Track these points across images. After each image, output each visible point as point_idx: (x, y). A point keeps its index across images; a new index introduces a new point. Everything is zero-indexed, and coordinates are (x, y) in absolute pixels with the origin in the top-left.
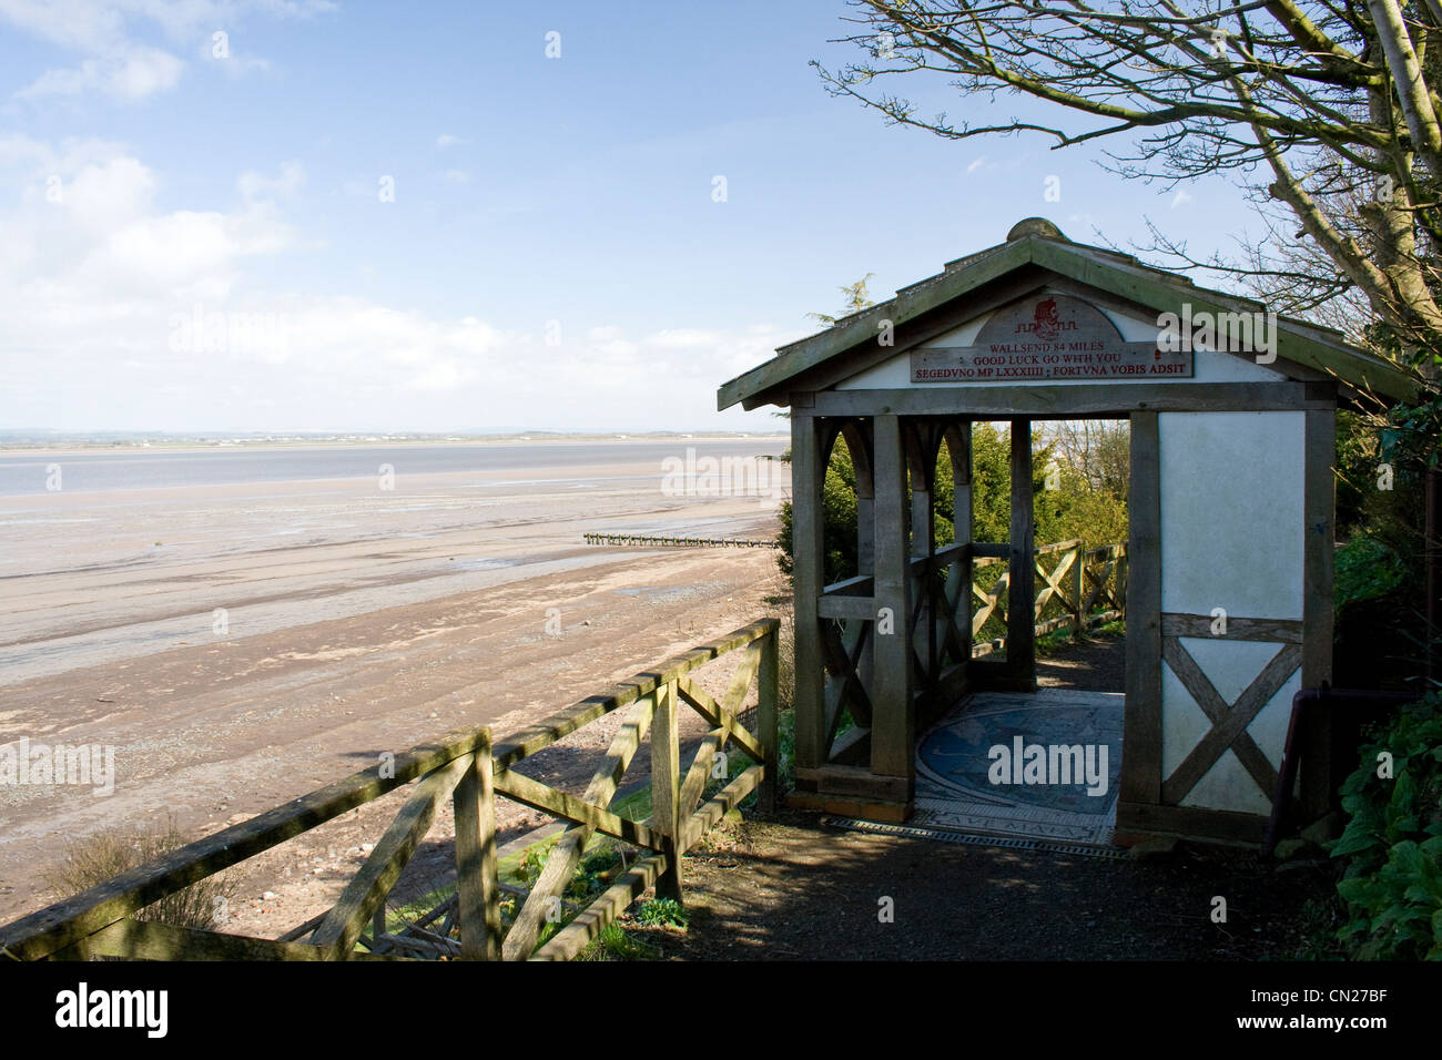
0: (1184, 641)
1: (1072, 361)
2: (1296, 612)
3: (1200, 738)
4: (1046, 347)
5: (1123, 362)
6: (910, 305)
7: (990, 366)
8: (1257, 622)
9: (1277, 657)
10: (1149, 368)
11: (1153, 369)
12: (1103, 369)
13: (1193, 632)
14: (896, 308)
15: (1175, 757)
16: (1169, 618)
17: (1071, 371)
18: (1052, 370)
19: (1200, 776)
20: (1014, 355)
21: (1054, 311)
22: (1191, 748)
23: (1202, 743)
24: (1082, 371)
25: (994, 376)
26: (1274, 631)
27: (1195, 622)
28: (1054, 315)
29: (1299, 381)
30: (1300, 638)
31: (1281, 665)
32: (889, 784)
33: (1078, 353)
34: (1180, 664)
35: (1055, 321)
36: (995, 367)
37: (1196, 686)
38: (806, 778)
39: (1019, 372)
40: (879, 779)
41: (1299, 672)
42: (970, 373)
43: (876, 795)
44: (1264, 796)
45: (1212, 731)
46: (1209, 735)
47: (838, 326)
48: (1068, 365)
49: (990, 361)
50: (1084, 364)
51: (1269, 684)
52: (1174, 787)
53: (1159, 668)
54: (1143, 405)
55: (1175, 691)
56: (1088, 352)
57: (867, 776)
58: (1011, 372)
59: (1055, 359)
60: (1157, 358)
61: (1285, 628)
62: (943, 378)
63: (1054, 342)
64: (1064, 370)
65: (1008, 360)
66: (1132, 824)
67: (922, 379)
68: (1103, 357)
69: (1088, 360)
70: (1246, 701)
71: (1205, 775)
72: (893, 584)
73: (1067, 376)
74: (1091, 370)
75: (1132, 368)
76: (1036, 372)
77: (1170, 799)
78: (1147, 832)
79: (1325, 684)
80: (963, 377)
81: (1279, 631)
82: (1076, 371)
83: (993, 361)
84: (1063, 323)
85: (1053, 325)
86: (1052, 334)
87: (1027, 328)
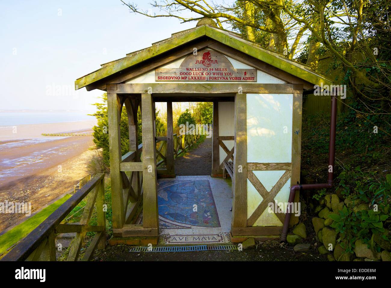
0: (254, 172)
1: (216, 75)
2: (289, 160)
3: (259, 203)
4: (207, 69)
5: (233, 76)
6: (158, 49)
8: (277, 164)
9: (283, 175)
10: (242, 78)
11: (244, 78)
12: (227, 78)
13: (257, 168)
14: (152, 50)
15: (251, 211)
16: (250, 164)
17: (215, 78)
18: (209, 78)
19: (259, 216)
20: (195, 72)
21: (210, 56)
22: (256, 207)
23: (260, 205)
24: (219, 78)
25: (187, 79)
26: (282, 167)
27: (258, 165)
28: (209, 58)
29: (291, 84)
30: (291, 168)
31: (285, 177)
32: (150, 231)
33: (218, 72)
34: (253, 180)
35: (210, 60)
36: (188, 76)
37: (258, 186)
38: (117, 232)
39: (197, 78)
40: (147, 229)
41: (290, 179)
42: (179, 78)
43: (145, 235)
44: (279, 220)
45: (263, 201)
46: (262, 202)
47: (128, 56)
48: (214, 76)
49: (186, 74)
50: (220, 76)
51: (281, 184)
52: (251, 221)
53: (246, 181)
54: (241, 91)
55: (251, 189)
56: (222, 72)
57: (142, 229)
58: (194, 78)
59: (210, 74)
60: (245, 75)
61: (286, 165)
62: (168, 80)
63: (210, 68)
64: (213, 78)
65: (192, 73)
66: (237, 235)
67: (160, 80)
68: (227, 74)
69: (222, 75)
70: (274, 191)
71: (261, 215)
72: (150, 157)
73: (214, 80)
74: (222, 78)
75: (236, 78)
76: (203, 78)
77: (249, 224)
78: (243, 237)
79: (298, 183)
80: (176, 80)
81: (284, 167)
82: (217, 78)
83: (187, 74)
84: (213, 61)
85: (209, 61)
86: (209, 65)
87: (200, 62)
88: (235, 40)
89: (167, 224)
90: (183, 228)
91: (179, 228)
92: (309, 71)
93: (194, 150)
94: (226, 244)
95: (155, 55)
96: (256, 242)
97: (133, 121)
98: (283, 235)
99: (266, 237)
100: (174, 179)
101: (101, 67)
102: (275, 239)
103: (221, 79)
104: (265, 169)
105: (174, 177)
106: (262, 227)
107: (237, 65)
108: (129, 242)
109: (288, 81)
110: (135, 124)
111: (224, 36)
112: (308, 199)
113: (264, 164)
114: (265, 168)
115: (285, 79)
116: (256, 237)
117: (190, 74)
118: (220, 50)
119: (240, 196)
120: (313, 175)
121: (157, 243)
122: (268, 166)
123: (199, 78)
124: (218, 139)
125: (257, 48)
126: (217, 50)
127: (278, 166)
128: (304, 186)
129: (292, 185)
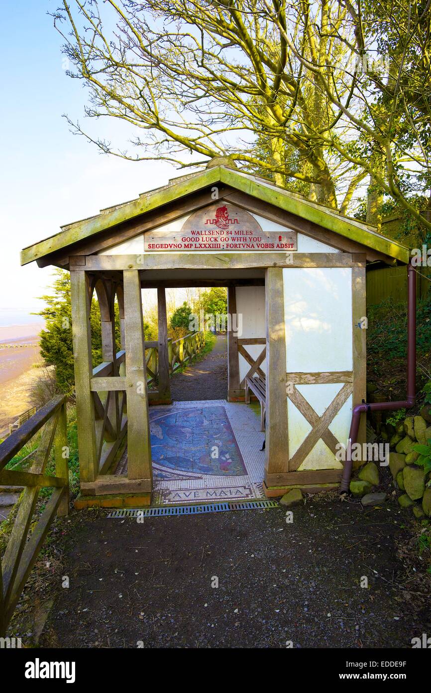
0: (298, 387)
1: (236, 240)
2: (349, 367)
3: (307, 435)
4: (222, 232)
5: (263, 242)
6: (148, 202)
7: (191, 242)
8: (332, 373)
9: (341, 390)
10: (275, 245)
11: (278, 246)
12: (253, 245)
13: (302, 381)
14: (139, 204)
15: (293, 448)
16: (291, 375)
17: (236, 246)
18: (225, 246)
19: (307, 454)
20: (205, 237)
21: (226, 213)
22: (302, 441)
23: (308, 437)
24: (241, 246)
25: (193, 248)
26: (340, 377)
27: (303, 376)
29: (349, 253)
30: (352, 379)
31: (343, 394)
32: (140, 484)
33: (239, 236)
34: (296, 399)
36: (194, 243)
37: (304, 409)
38: (87, 488)
39: (207, 246)
40: (134, 481)
41: (351, 396)
42: (180, 246)
43: (132, 492)
45: (312, 430)
46: (311, 433)
47: (102, 213)
48: (234, 243)
49: (191, 239)
50: (242, 242)
51: (338, 404)
52: (295, 462)
53: (286, 401)
54: (275, 264)
55: (293, 413)
56: (245, 236)
57: (127, 481)
58: (203, 246)
59: (227, 239)
60: (280, 240)
61: (344, 376)
62: (164, 249)
63: (227, 230)
64: (232, 246)
65: (201, 239)
66: (275, 485)
67: (151, 249)
68: (252, 239)
69: (245, 240)
70: (328, 414)
71: (310, 453)
72: (137, 369)
73: (234, 249)
74: (246, 246)
75: (267, 246)
76: (216, 247)
77: (293, 468)
78: (283, 488)
79: (363, 401)
80: (176, 249)
81: (342, 377)
82: (238, 246)
83: (193, 240)
84: (231, 220)
85: (226, 220)
86: (225, 226)
87: (212, 222)
88: (265, 188)
89: (164, 474)
90: (190, 478)
91: (183, 479)
92: (373, 233)
93: (198, 363)
94: (259, 500)
95: (145, 211)
96: (303, 495)
97: (108, 316)
98: (344, 482)
99: (318, 486)
100: (171, 407)
101: (60, 230)
102: (331, 490)
103: (244, 247)
104: (314, 382)
105: (171, 403)
106: (311, 472)
107: (268, 226)
108: (106, 504)
109: (344, 248)
110: (111, 321)
111: (249, 182)
112: (378, 426)
113: (312, 374)
114: (314, 380)
115: (339, 246)
116: (304, 487)
117: (198, 239)
118: (243, 203)
119: (278, 425)
120: (385, 389)
121: (151, 503)
122: (317, 378)
123: (211, 246)
124: (236, 343)
125: (298, 199)
126: (237, 203)
127: (334, 377)
128: (372, 405)
129: (355, 406)
